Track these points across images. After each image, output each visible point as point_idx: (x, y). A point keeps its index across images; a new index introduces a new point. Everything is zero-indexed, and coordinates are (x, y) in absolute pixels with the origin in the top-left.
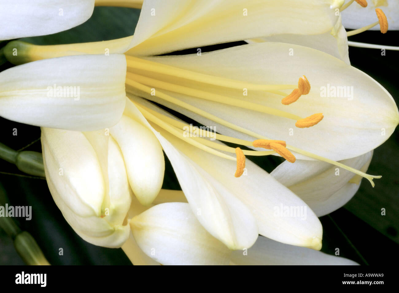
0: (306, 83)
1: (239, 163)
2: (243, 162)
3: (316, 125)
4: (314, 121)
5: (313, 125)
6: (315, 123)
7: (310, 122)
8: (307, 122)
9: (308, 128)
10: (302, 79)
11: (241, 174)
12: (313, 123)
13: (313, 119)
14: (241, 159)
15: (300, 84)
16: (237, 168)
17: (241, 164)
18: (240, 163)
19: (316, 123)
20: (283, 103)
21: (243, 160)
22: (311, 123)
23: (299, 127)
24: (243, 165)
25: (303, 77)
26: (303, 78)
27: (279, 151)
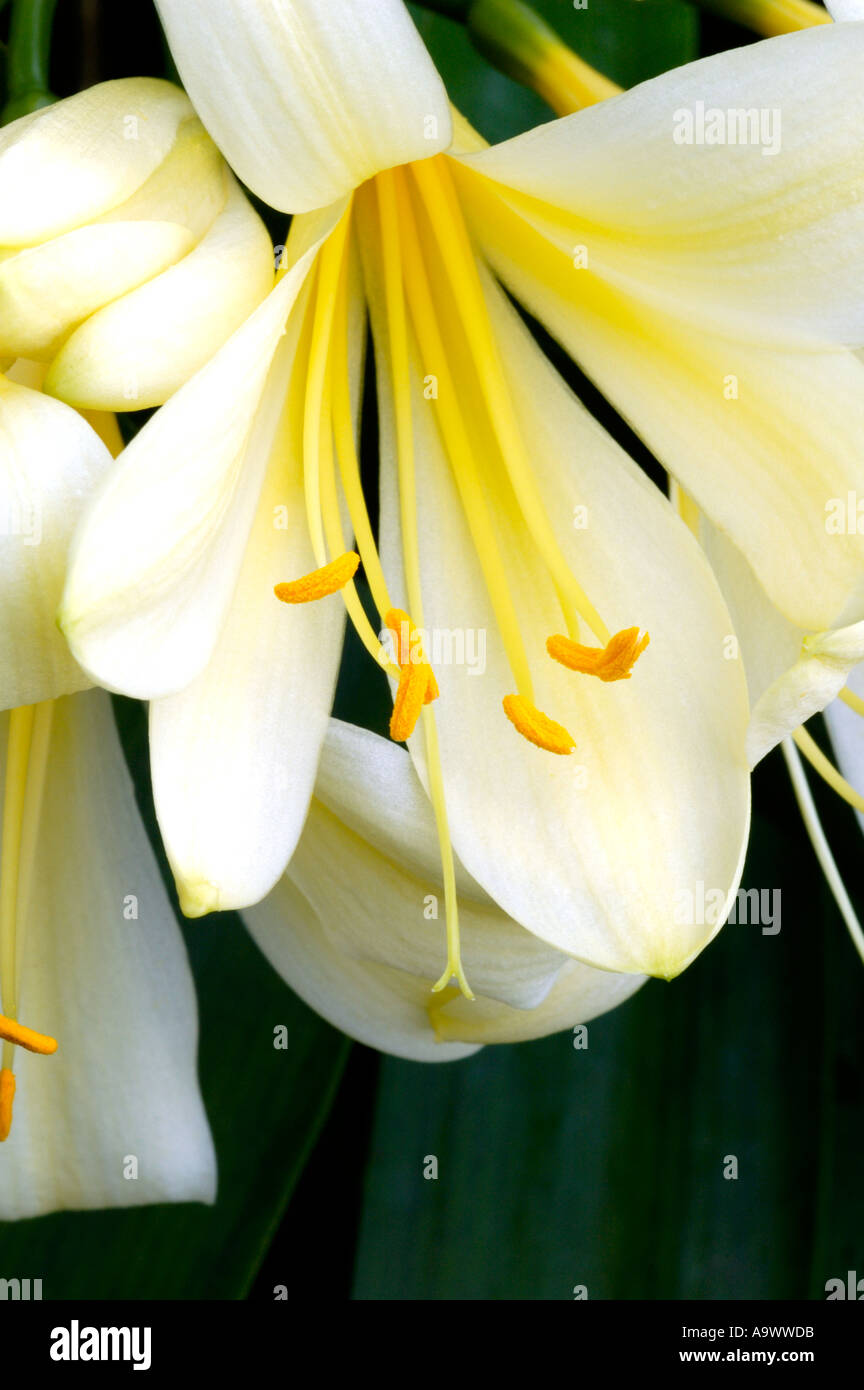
0: (632, 649)
1: (315, 577)
2: (327, 587)
3: (536, 747)
4: (542, 735)
5: (530, 739)
6: (541, 739)
7: (535, 726)
8: (529, 718)
9: (516, 731)
10: (636, 633)
11: (290, 597)
12: (536, 734)
13: (546, 729)
14: (332, 575)
15: (621, 638)
16: (301, 580)
17: (316, 585)
18: (318, 580)
19: (539, 743)
20: (549, 642)
21: (329, 584)
22: (533, 731)
23: (505, 708)
24: (317, 589)
25: (644, 634)
26: (640, 635)
27: (408, 681)
